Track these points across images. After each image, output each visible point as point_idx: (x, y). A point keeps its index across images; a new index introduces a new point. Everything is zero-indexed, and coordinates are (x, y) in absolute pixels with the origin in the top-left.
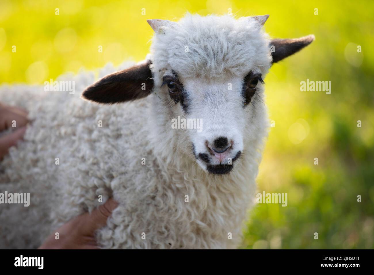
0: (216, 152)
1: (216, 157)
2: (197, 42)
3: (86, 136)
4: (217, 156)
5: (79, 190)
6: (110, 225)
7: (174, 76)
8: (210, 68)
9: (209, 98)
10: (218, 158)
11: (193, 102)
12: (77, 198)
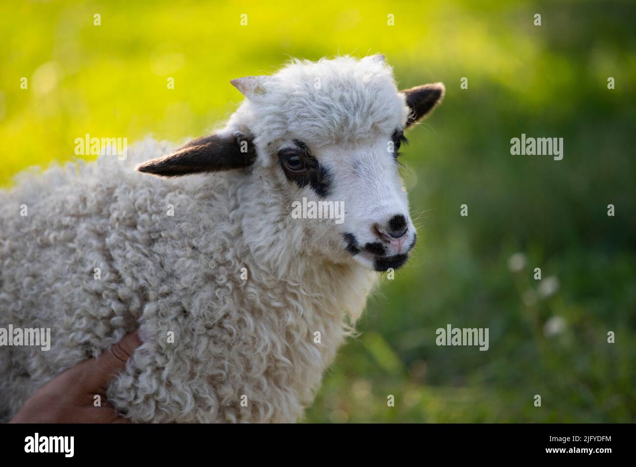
0: (393, 236)
1: (392, 244)
2: (326, 95)
3: (95, 243)
4: (394, 242)
5: (84, 321)
6: (129, 370)
7: (299, 148)
8: (355, 126)
9: (362, 168)
10: (396, 246)
11: (336, 178)
12: (80, 334)
